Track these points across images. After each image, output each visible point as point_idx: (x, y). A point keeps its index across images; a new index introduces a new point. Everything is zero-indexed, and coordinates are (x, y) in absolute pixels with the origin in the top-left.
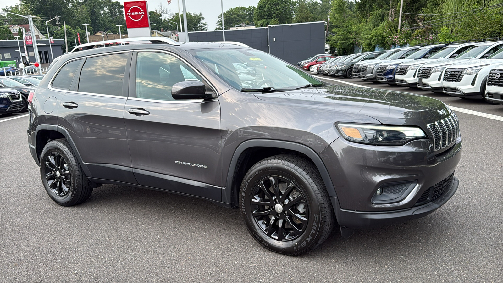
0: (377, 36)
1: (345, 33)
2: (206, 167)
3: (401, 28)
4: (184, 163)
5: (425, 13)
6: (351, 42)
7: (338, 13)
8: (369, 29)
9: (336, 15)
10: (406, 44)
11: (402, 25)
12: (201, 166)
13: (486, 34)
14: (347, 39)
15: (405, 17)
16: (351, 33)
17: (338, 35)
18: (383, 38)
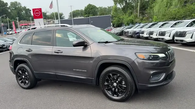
0: (130, 20)
1: (118, 19)
2: (86, 71)
3: (139, 17)
4: (77, 70)
5: (148, 11)
6: (120, 22)
7: (115, 12)
8: (127, 17)
9: (114, 13)
10: (141, 22)
11: (139, 16)
12: (84, 71)
13: (170, 18)
14: (119, 21)
15: (140, 13)
16: (120, 19)
17: (115, 20)
18: (132, 21)
